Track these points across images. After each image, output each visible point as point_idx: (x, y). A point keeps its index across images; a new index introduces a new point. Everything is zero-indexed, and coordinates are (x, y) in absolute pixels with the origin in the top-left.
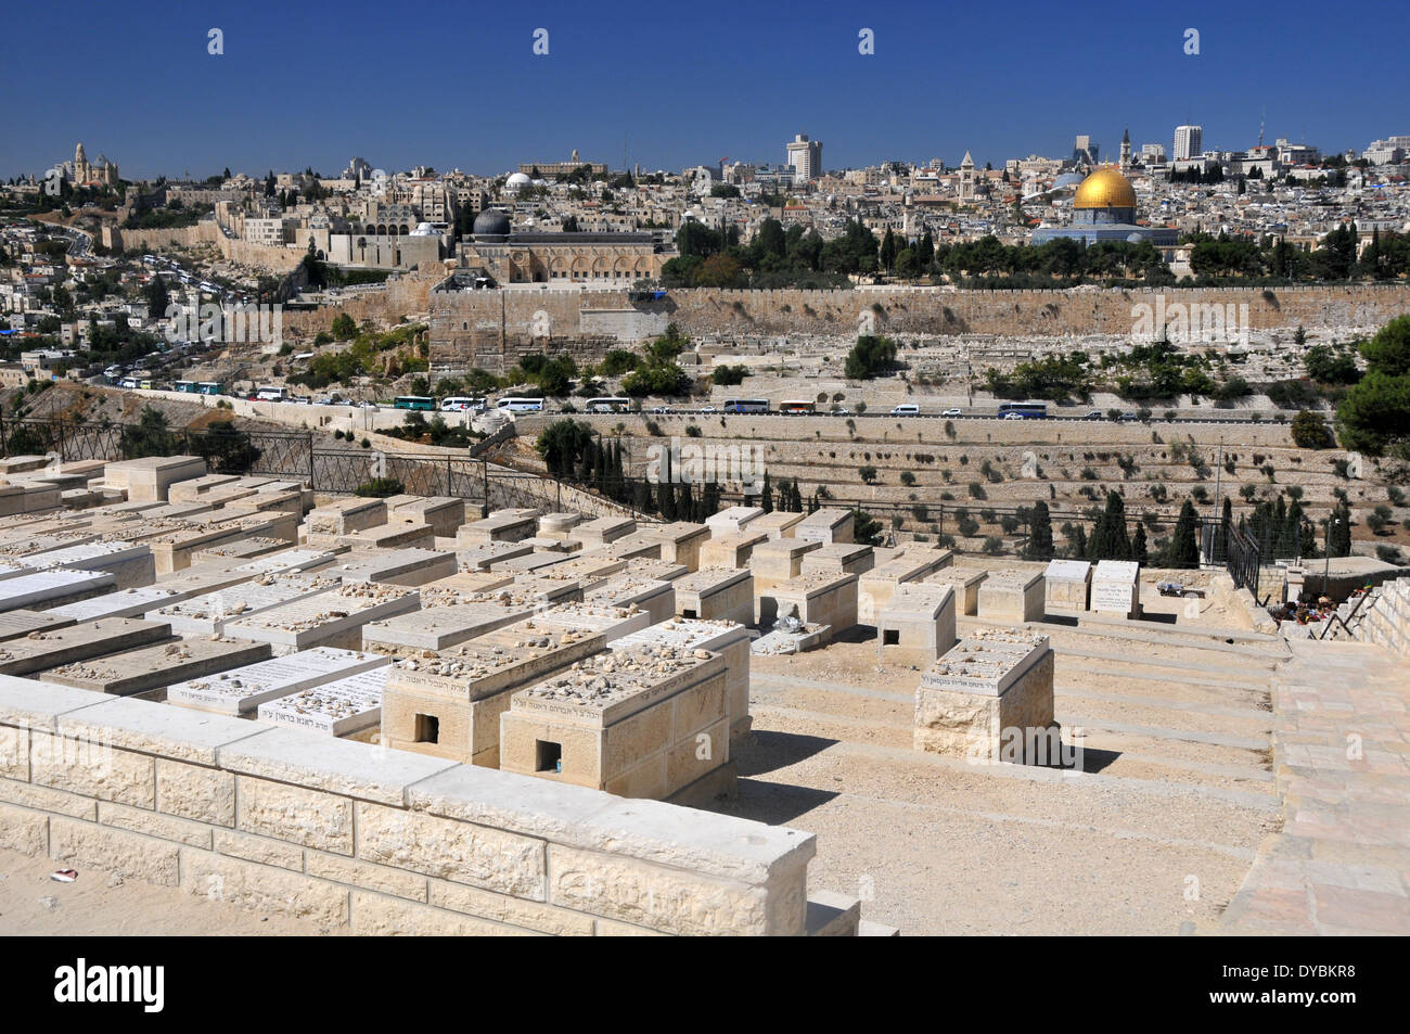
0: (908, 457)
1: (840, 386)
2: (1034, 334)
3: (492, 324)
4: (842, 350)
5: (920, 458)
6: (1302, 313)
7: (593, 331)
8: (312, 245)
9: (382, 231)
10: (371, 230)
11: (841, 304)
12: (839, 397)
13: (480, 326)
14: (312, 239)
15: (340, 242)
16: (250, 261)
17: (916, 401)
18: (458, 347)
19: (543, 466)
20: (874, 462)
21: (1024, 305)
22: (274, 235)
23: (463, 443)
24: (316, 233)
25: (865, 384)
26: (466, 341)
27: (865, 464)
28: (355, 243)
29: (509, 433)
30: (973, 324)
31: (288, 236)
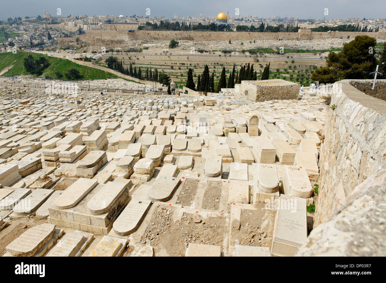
0: (180, 64)
1: (168, 50)
2: (206, 40)
3: (99, 37)
4: (168, 43)
5: (182, 64)
6: (255, 37)
7: (120, 39)
8: (80, 27)
9: (93, 24)
10: (91, 24)
11: (169, 34)
12: (167, 52)
13: (96, 37)
14: (80, 26)
15: (85, 26)
16: (69, 30)
17: (182, 53)
18: (92, 42)
19: (107, 66)
20: (173, 65)
21: (204, 35)
22: (73, 25)
23: (90, 61)
24: (81, 25)
25: (172, 49)
26: (94, 41)
27: (172, 65)
28: (88, 26)
29: (101, 59)
30: (194, 39)
31: (76, 25)
